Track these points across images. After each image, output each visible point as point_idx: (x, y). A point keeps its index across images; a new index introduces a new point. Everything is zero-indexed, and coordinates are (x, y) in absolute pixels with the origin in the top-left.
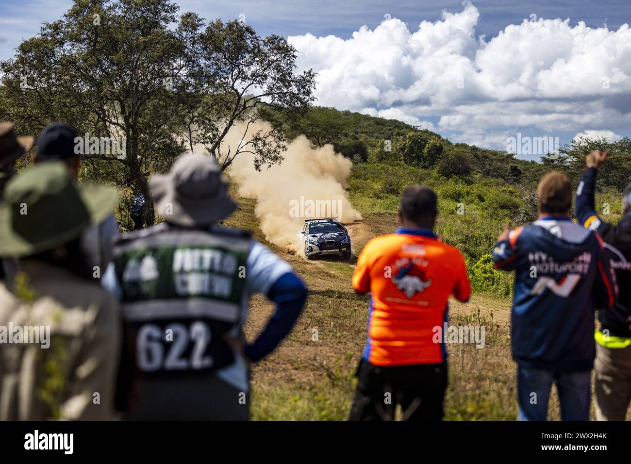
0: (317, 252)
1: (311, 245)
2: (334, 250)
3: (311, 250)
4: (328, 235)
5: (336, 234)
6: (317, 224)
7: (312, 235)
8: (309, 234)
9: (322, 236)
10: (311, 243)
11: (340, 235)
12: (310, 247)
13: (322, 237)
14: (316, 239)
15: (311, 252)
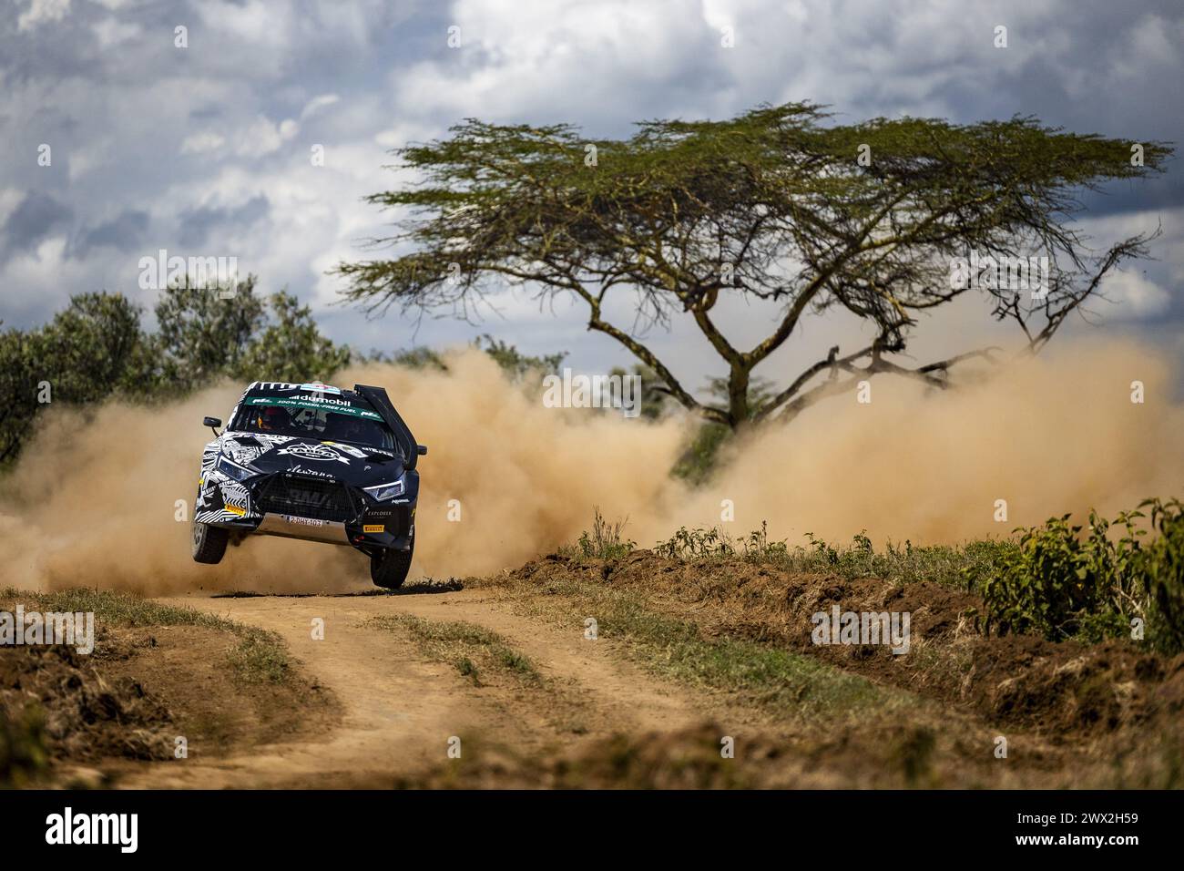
0: (243, 514)
1: (218, 475)
2: (320, 523)
3: (216, 502)
4: (313, 451)
5: (355, 452)
6: (287, 394)
7: (241, 434)
8: (232, 429)
9: (284, 446)
10: (224, 467)
11: (372, 459)
12: (211, 483)
13: (283, 452)
14: (250, 454)
15: (213, 509)
